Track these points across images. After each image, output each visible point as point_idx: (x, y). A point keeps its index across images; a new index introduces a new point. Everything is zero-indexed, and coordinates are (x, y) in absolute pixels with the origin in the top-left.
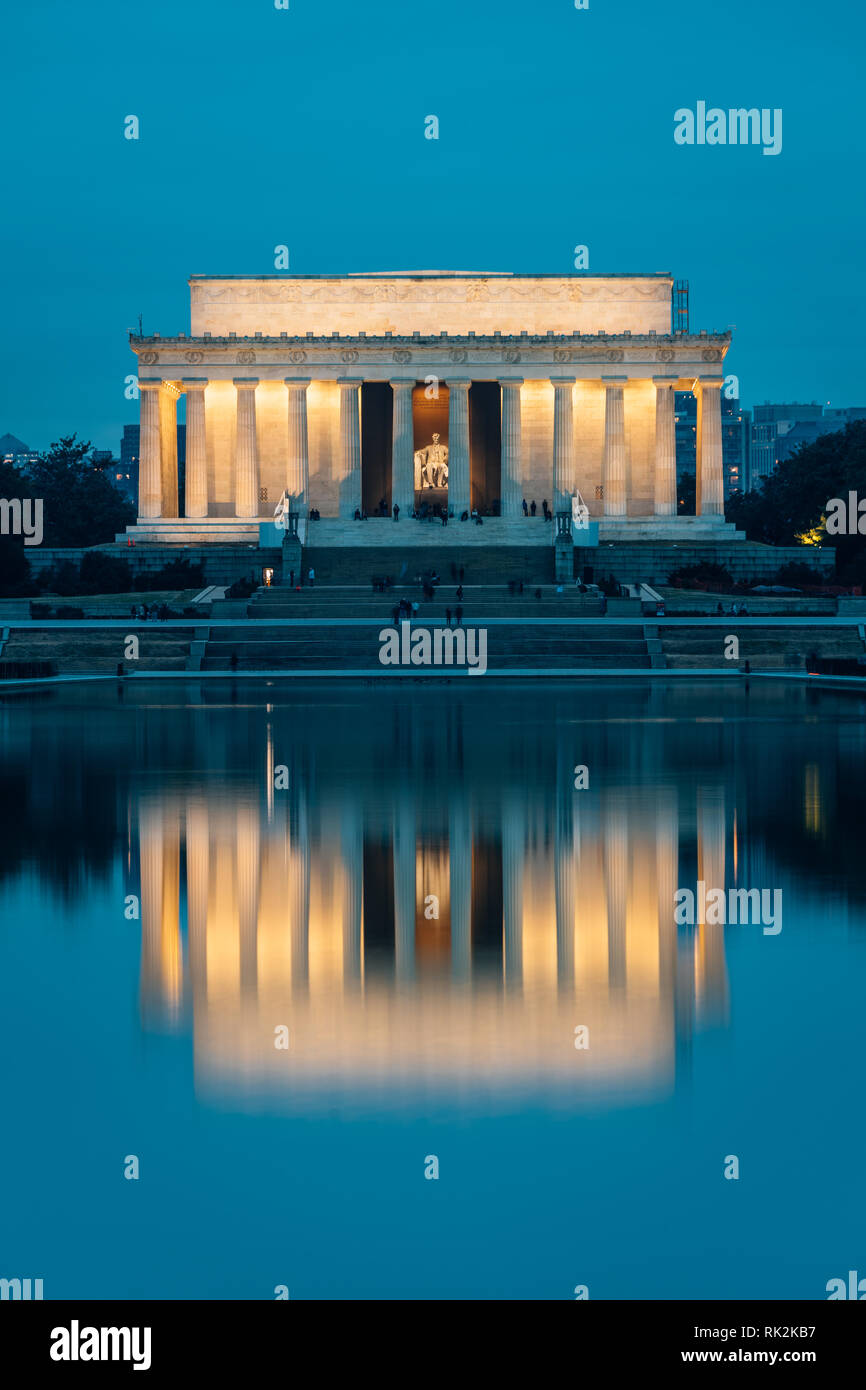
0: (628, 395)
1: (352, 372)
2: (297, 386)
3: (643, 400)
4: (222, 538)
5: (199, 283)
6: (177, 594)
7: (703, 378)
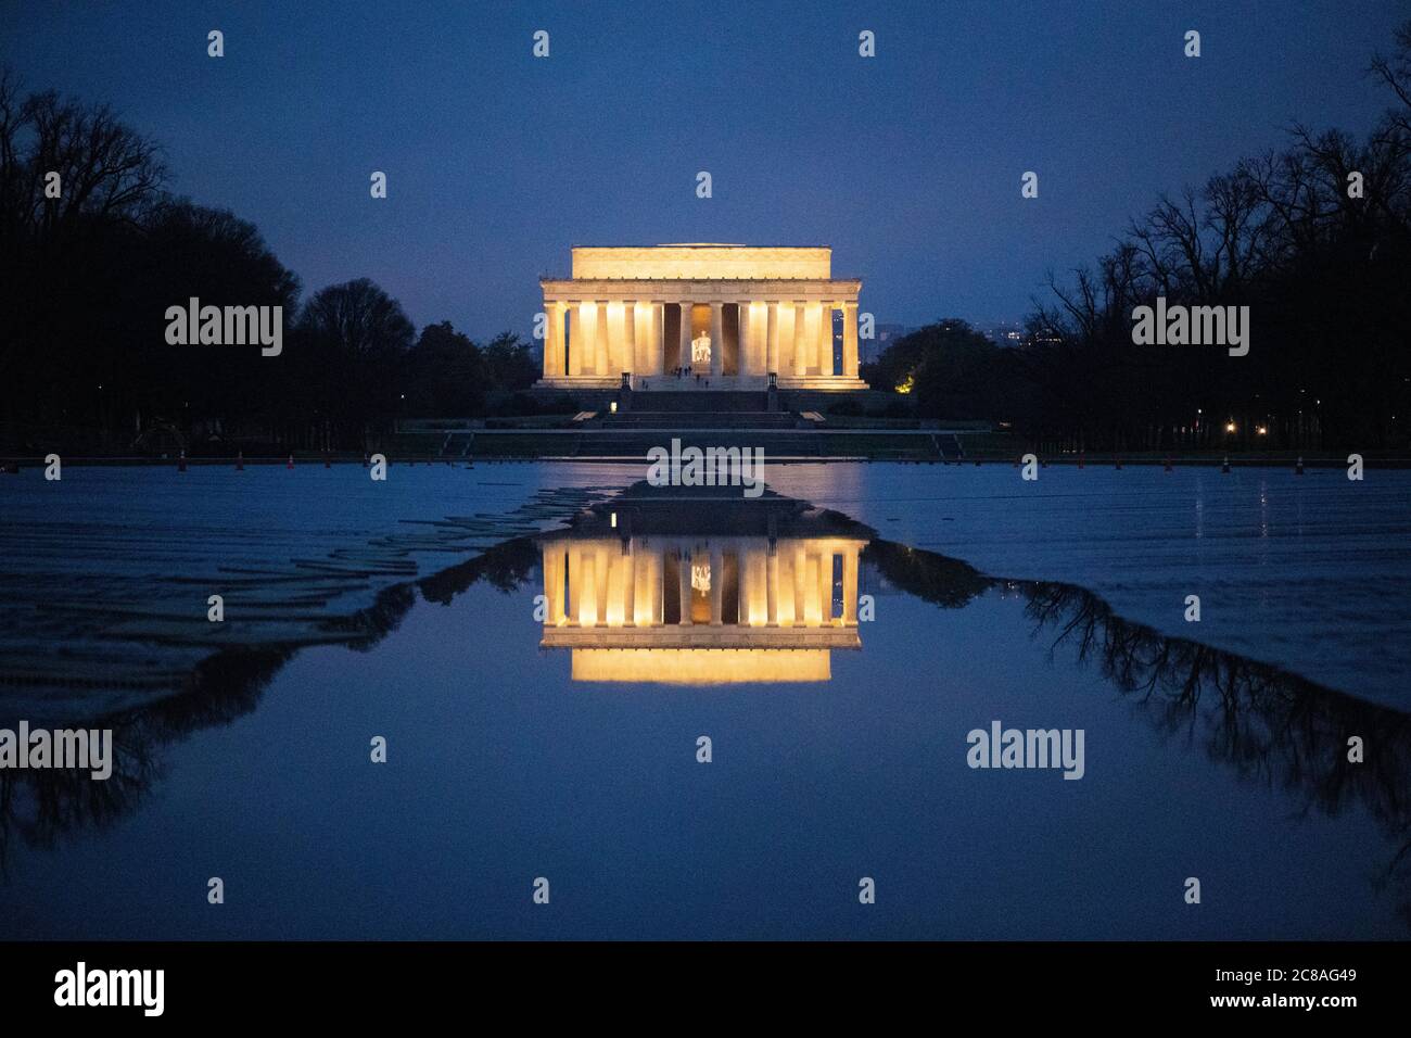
0: (807, 311)
1: (659, 297)
2: (630, 305)
3: (815, 314)
4: (590, 386)
5: (577, 250)
6: (564, 417)
7: (847, 301)
